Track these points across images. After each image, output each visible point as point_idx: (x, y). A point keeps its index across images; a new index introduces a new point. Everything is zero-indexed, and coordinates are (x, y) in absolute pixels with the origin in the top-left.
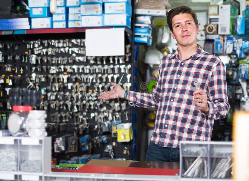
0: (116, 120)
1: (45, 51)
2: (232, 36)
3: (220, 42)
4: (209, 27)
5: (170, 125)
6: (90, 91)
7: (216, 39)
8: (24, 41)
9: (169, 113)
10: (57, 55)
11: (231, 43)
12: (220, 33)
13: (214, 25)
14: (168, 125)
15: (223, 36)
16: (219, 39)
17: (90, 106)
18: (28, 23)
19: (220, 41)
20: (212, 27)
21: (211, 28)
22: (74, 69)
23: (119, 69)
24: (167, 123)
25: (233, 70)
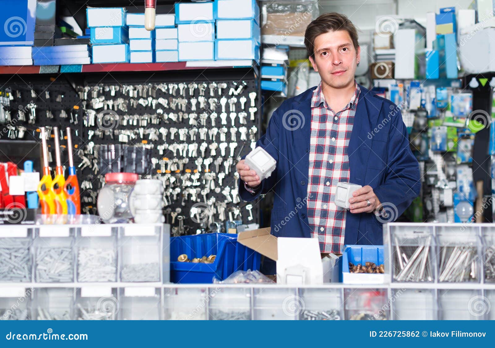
0: (234, 219)
1: (110, 103)
2: (417, 81)
3: (397, 92)
4: (379, 67)
5: (330, 227)
6: (188, 171)
7: (392, 85)
8: (74, 86)
9: (325, 207)
10: (132, 111)
11: (418, 92)
12: (397, 76)
13: (388, 64)
14: (324, 227)
15: (403, 81)
16: (397, 86)
17: (190, 195)
18: (87, 53)
19: (398, 89)
20: (384, 67)
21: (382, 68)
22: (160, 135)
23: (238, 134)
24: (322, 224)
25: (421, 136)
